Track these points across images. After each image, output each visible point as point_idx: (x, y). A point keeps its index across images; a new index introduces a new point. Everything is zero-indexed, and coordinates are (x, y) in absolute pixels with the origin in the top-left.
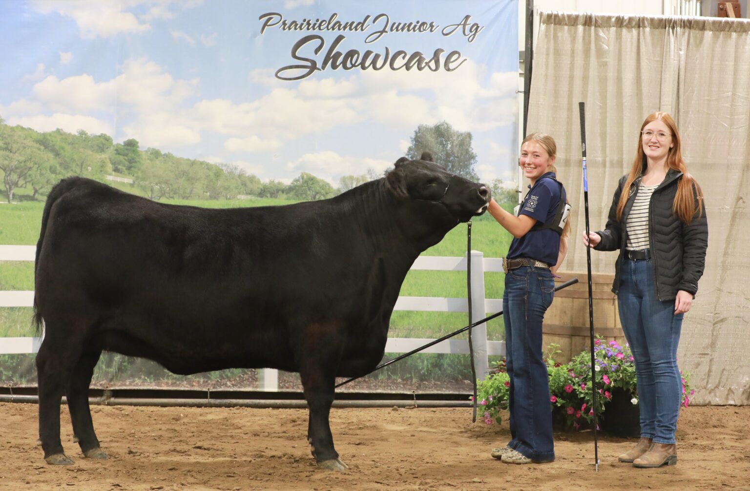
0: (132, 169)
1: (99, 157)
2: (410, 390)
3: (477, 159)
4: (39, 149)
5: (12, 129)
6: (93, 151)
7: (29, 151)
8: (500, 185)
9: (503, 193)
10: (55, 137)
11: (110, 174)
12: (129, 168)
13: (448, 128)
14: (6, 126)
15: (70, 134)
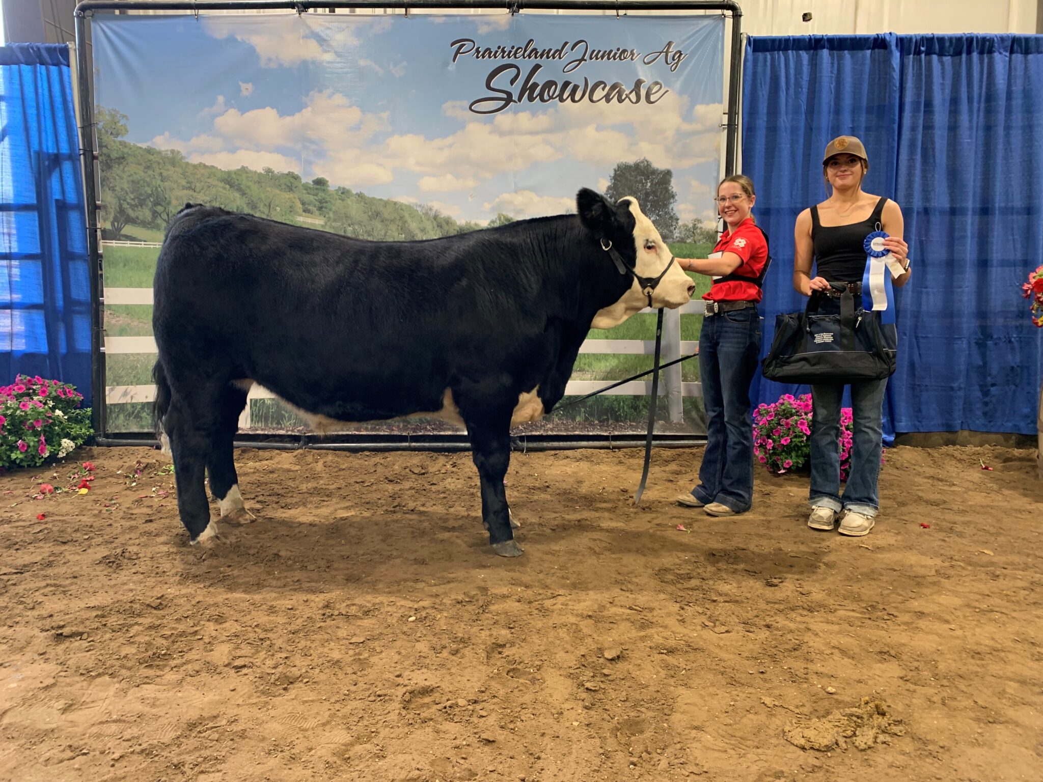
0: (324, 209)
1: (287, 196)
2: (606, 431)
3: (676, 198)
4: (225, 189)
5: (195, 166)
6: (281, 190)
7: (214, 191)
8: (699, 225)
9: (702, 234)
10: (241, 175)
11: (300, 215)
12: (320, 209)
13: (649, 165)
14: (187, 164)
15: (255, 172)
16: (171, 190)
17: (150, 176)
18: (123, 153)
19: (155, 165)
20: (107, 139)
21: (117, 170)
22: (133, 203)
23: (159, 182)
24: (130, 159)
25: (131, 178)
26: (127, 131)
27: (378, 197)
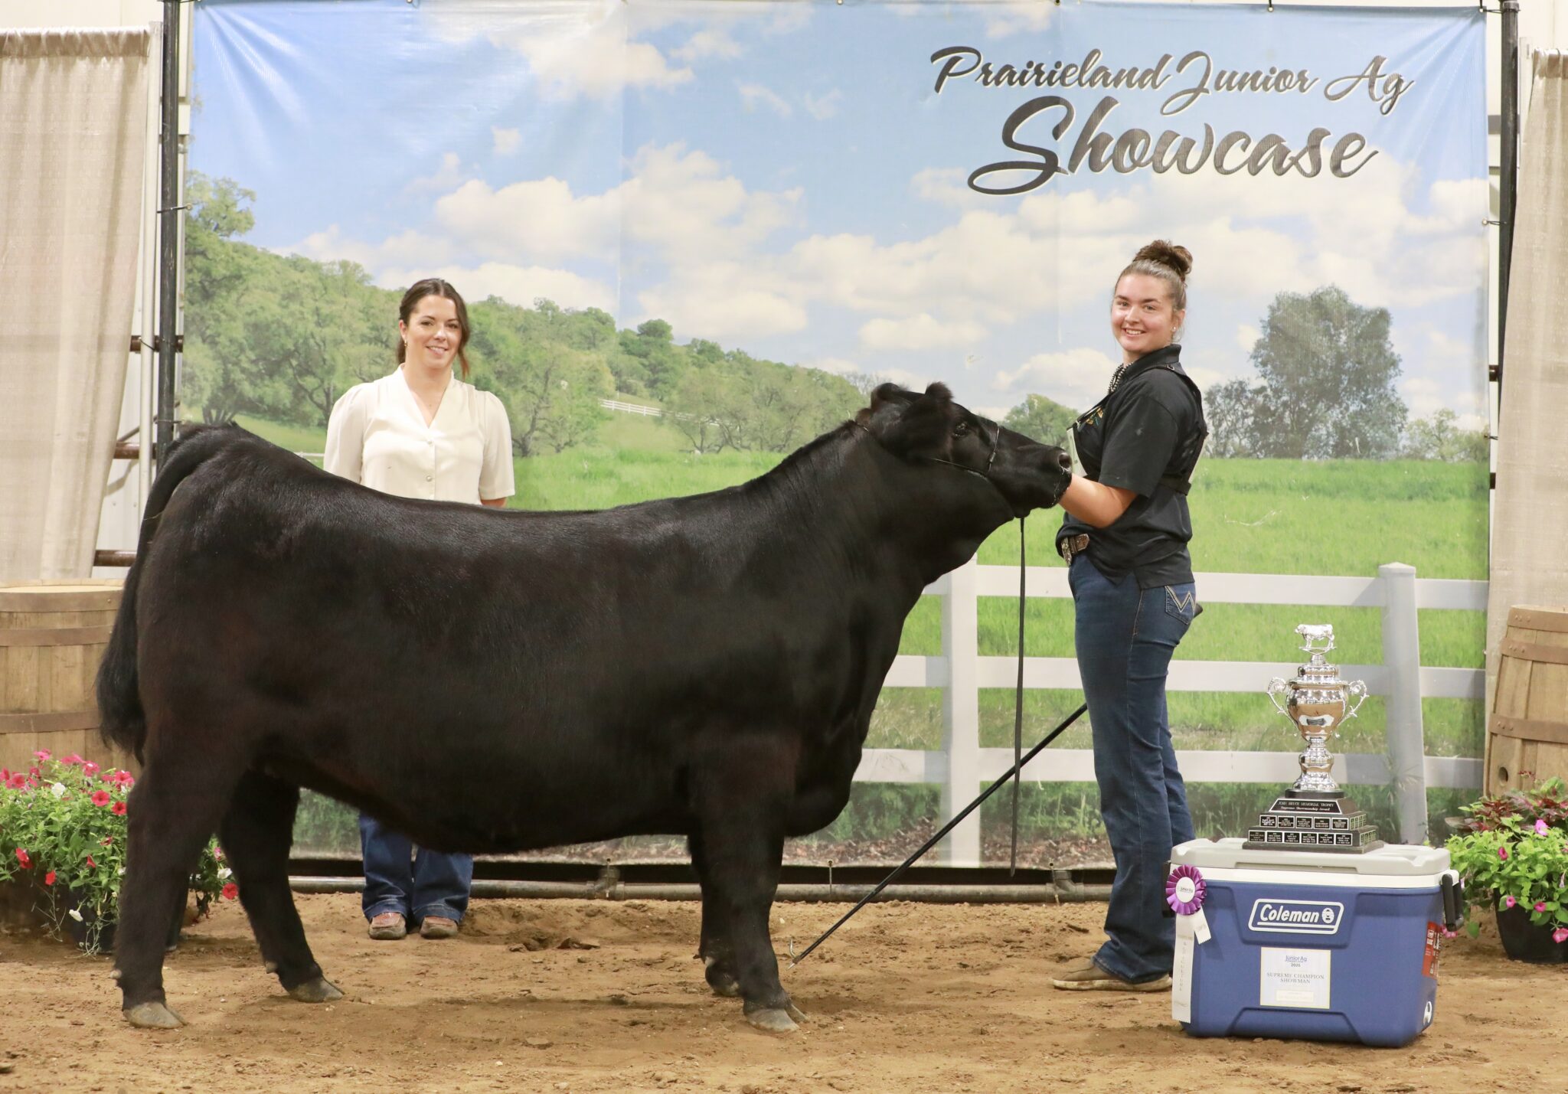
0: (659, 385)
1: (584, 359)
3: (1401, 366)
5: (389, 295)
6: (570, 346)
8: (1451, 423)
9: (1457, 440)
10: (487, 315)
11: (609, 397)
12: (652, 384)
13: (1343, 299)
14: (374, 290)
15: (518, 309)
16: (337, 343)
17: (292, 314)
18: (240, 267)
19: (305, 293)
20: (208, 239)
21: (226, 301)
22: (254, 369)
23: (311, 327)
24: (252, 280)
25: (253, 319)
26: (250, 223)
27: (775, 361)
